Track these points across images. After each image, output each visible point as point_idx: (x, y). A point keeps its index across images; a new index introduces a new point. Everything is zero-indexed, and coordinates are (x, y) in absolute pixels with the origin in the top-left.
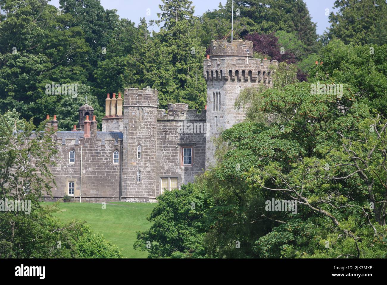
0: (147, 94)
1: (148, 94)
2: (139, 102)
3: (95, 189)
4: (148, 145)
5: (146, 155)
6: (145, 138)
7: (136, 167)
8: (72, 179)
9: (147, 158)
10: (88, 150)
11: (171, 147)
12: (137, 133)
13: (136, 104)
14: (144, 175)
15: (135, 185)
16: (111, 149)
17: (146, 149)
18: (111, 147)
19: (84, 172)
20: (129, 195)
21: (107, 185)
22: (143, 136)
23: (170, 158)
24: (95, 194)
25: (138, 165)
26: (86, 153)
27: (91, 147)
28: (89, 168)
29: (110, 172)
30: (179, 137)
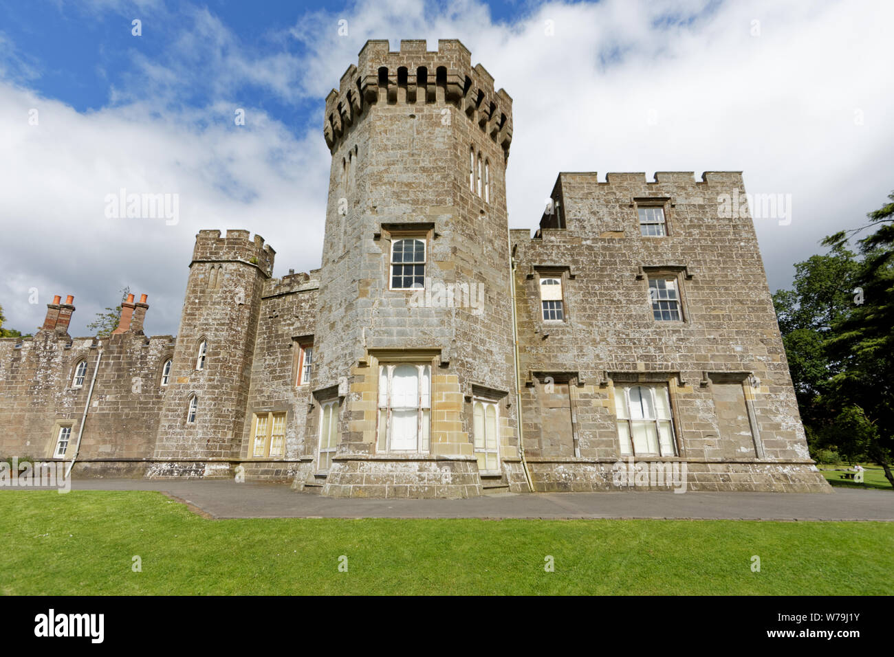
0: (234, 239)
1: (236, 239)
2: (216, 253)
3: (111, 442)
4: (222, 339)
5: (215, 360)
6: (218, 324)
7: (187, 387)
8: (68, 421)
9: (217, 367)
10: (114, 358)
11: (280, 347)
12: (201, 314)
13: (210, 258)
14: (203, 407)
15: (178, 430)
16: (159, 355)
17: (217, 348)
18: (161, 352)
19: (95, 404)
20: (162, 455)
21: (137, 433)
22: (215, 319)
23: (275, 370)
24: (108, 454)
25: (192, 384)
26: (107, 364)
27: (121, 353)
28: (108, 396)
29: (147, 403)
30: (297, 324)
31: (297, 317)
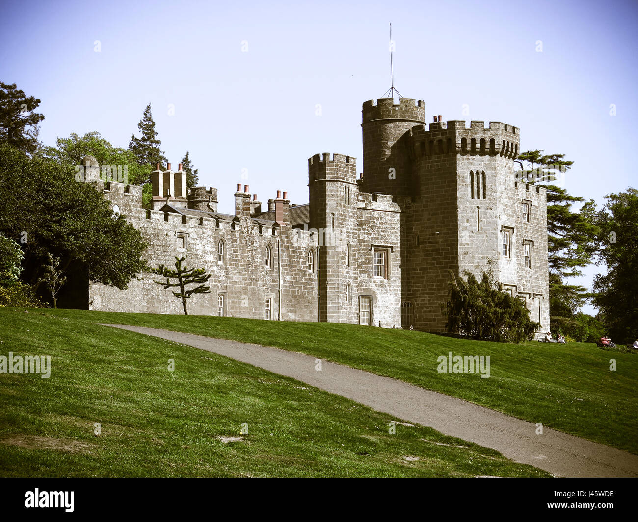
2: (346, 176)
3: (294, 311)
4: (356, 244)
5: (355, 259)
6: (353, 233)
7: (346, 277)
10: (285, 247)
11: (363, 249)
12: (346, 224)
13: (344, 179)
14: (353, 291)
15: (346, 307)
16: (307, 247)
17: (354, 250)
19: (282, 282)
22: (351, 229)
23: (361, 267)
25: (348, 275)
26: (283, 251)
27: (288, 242)
28: (287, 277)
29: (306, 284)
30: (373, 235)
31: (373, 229)
